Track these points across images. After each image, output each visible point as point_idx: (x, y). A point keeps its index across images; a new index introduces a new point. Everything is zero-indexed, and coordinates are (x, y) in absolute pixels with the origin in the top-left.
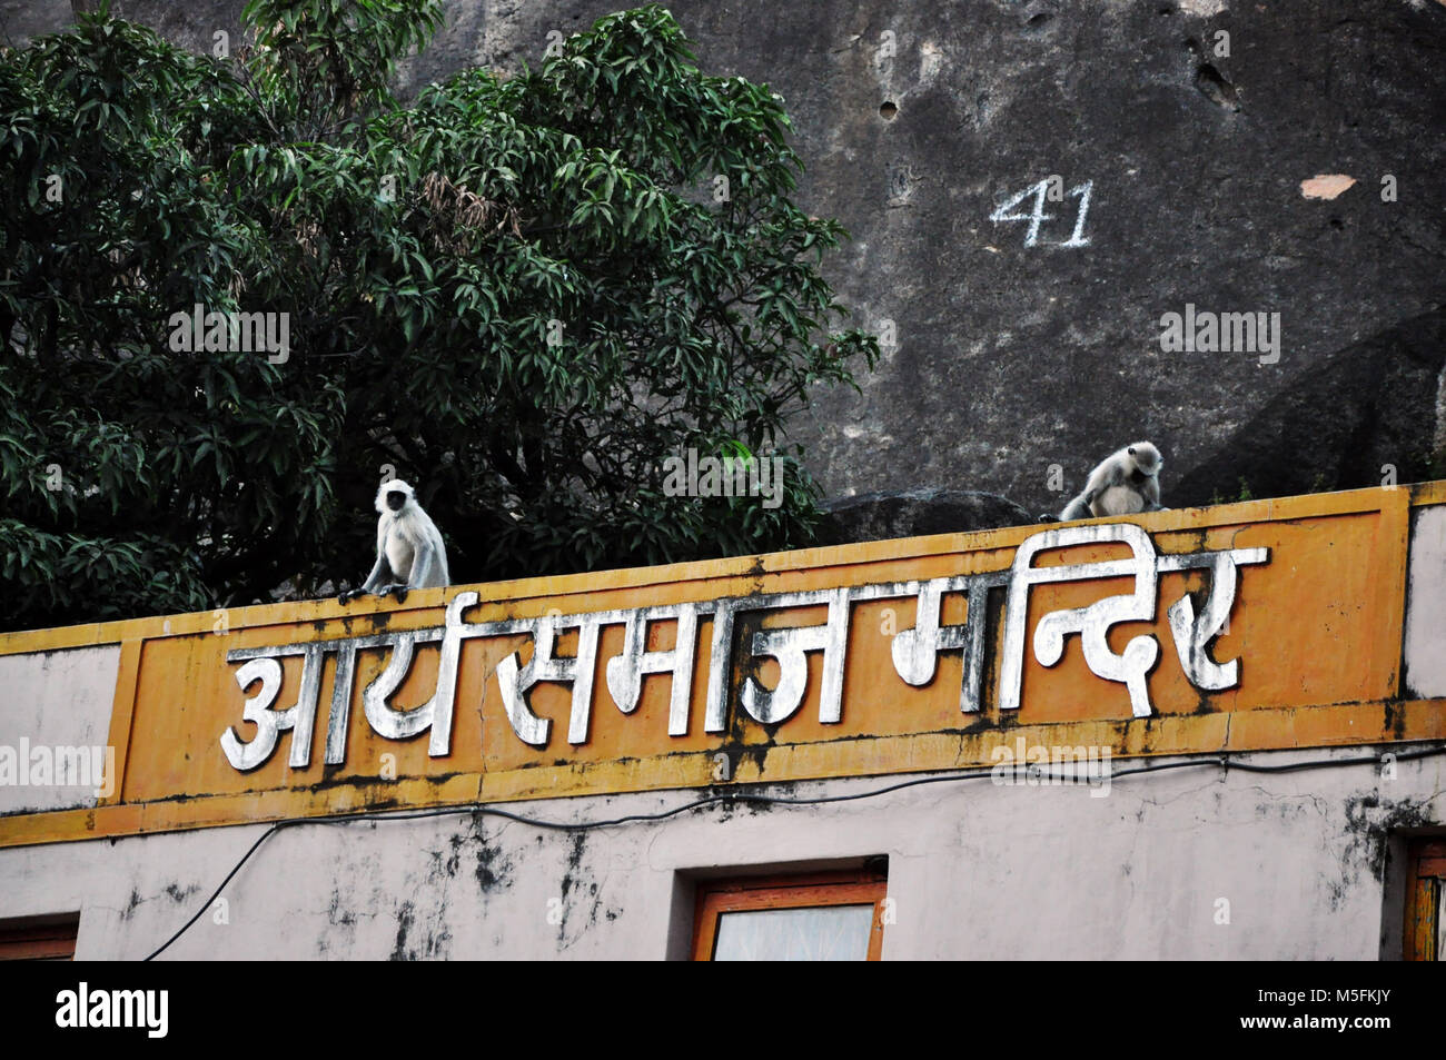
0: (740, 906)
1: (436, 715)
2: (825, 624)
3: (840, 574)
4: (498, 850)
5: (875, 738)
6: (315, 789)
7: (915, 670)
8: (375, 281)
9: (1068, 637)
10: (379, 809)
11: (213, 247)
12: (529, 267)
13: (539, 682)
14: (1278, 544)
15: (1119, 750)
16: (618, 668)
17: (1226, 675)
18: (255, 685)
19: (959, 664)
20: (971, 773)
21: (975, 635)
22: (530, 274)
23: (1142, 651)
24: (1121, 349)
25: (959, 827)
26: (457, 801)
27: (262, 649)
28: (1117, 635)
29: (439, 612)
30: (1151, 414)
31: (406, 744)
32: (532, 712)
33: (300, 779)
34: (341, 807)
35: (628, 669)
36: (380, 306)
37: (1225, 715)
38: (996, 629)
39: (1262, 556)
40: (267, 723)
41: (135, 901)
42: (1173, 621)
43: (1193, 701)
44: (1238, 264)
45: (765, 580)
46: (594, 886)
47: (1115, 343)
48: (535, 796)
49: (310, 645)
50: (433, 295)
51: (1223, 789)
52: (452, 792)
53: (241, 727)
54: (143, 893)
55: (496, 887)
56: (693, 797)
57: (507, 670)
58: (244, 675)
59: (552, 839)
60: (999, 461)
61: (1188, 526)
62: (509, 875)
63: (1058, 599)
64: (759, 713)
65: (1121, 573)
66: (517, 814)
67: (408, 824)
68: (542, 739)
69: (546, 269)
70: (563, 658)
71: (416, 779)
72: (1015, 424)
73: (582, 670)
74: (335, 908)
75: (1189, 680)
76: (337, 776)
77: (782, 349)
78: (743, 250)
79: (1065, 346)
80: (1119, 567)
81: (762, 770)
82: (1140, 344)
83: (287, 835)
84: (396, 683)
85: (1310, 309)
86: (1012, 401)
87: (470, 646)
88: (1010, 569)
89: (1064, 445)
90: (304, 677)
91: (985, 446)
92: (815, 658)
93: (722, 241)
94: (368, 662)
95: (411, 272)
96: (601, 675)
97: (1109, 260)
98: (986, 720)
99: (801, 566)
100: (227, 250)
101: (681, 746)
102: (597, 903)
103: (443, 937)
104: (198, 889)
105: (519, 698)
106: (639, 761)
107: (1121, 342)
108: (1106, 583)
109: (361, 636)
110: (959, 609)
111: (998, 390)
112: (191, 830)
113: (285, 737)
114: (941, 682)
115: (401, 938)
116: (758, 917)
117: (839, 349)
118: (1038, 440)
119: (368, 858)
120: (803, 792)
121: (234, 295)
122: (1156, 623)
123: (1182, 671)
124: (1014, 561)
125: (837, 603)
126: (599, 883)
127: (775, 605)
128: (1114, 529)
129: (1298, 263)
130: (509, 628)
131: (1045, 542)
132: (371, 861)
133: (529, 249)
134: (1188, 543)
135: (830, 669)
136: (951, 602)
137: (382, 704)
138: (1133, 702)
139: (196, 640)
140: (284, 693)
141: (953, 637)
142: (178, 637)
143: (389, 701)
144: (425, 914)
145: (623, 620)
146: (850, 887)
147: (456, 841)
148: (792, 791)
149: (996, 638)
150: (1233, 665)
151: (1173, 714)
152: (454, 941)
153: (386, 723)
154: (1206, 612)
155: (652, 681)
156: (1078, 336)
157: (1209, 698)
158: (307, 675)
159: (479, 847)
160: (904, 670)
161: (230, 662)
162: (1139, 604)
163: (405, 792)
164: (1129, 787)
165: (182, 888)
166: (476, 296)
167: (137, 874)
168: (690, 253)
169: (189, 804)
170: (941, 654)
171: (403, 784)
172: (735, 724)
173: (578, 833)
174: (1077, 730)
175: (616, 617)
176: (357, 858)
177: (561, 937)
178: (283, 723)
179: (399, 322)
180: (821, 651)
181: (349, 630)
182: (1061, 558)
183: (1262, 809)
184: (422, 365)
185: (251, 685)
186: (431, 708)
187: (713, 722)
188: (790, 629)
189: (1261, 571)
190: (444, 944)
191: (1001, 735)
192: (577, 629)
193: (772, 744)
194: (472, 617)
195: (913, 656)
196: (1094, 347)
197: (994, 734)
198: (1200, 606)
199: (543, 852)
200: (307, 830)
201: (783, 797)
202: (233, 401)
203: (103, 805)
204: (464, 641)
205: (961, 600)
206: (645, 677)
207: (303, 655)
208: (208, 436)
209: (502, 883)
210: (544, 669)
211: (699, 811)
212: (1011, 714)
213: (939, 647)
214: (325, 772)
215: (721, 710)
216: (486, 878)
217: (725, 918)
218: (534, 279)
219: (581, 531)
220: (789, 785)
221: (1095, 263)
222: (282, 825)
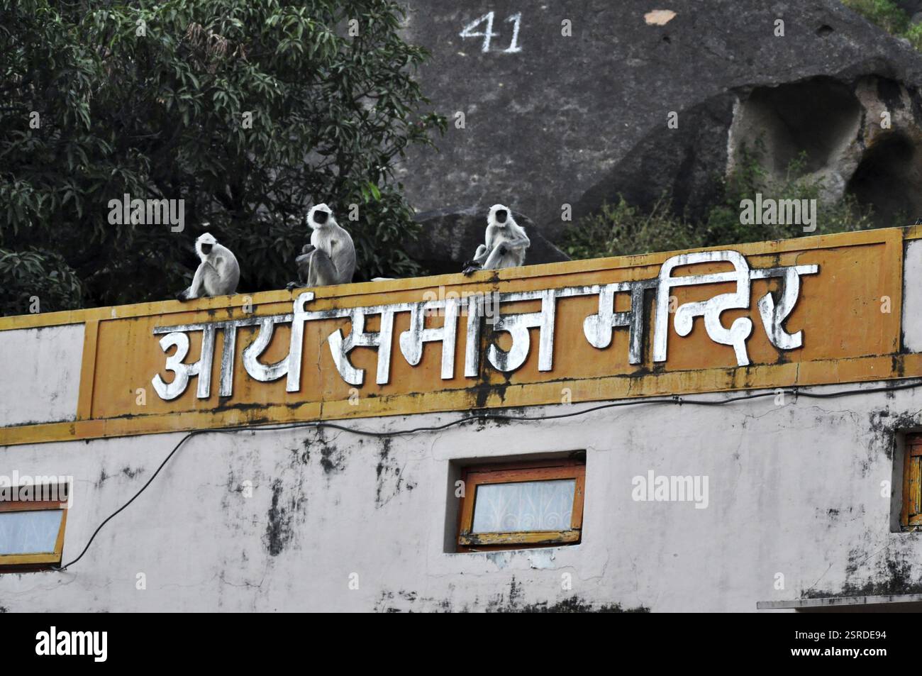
0: (489, 481)
1: (290, 367)
2: (540, 311)
3: (548, 281)
4: (335, 449)
5: (575, 380)
6: (215, 411)
7: (599, 339)
8: (165, 90)
9: (695, 318)
10: (256, 423)
11: (79, 73)
12: (253, 79)
13: (356, 347)
14: (824, 262)
15: (730, 386)
16: (407, 338)
17: (795, 341)
18: (172, 349)
19: (626, 335)
20: (637, 400)
21: (637, 317)
22: (255, 84)
23: (742, 327)
24: (544, 115)
25: (630, 433)
26: (307, 419)
27: (175, 326)
28: (727, 317)
29: (288, 305)
30: (564, 155)
31: (271, 384)
32: (352, 365)
33: (204, 405)
34: (232, 422)
35: (413, 339)
36: (169, 105)
37: (795, 365)
38: (650, 314)
39: (814, 269)
40: (181, 372)
41: (103, 477)
42: (761, 308)
43: (776, 356)
44: (610, 63)
45: (500, 285)
46: (398, 470)
47: (541, 111)
48: (356, 416)
49: (206, 324)
50: (200, 98)
51: (795, 408)
52: (303, 413)
53: (164, 374)
54: (109, 472)
55: (334, 471)
56: (459, 417)
57: (335, 340)
58: (165, 342)
59: (369, 441)
60: (473, 184)
61: (769, 252)
62: (342, 463)
63: (688, 296)
64: (500, 365)
65: (727, 280)
66: (346, 426)
67: (276, 433)
68: (359, 381)
69: (263, 80)
70: (371, 332)
71: (279, 405)
72: (481, 161)
73: (384, 340)
74: (231, 482)
75: (772, 344)
76: (228, 404)
77: (388, 125)
78: (370, 65)
79: (510, 114)
80: (727, 276)
81: (503, 400)
82: (555, 112)
83: (198, 439)
84: (263, 348)
85: (654, 90)
86: (479, 147)
87: (310, 326)
88: (657, 278)
89: (512, 174)
90: (203, 344)
91: (463, 174)
92: (533, 332)
93: (359, 61)
94: (245, 335)
95: (187, 85)
96: (396, 343)
97: (534, 61)
98: (645, 368)
99: (523, 277)
100: (86, 74)
101: (449, 386)
102: (400, 480)
103: (302, 500)
104: (143, 470)
105: (343, 356)
106: (423, 395)
107: (544, 111)
108: (718, 286)
109: (239, 319)
110: (625, 302)
111: (470, 140)
112: (136, 435)
113: (193, 380)
114: (615, 345)
115: (275, 501)
116: (501, 487)
117: (424, 124)
118: (496, 171)
119: (251, 453)
120: (530, 413)
121: (86, 101)
122: (751, 311)
123: (767, 338)
124: (659, 273)
125: (547, 299)
126: (401, 468)
127: (507, 300)
128: (722, 254)
129: (645, 63)
130: (335, 314)
131: (679, 261)
132: (253, 455)
133: (253, 68)
134: (769, 261)
135: (544, 339)
136: (621, 297)
137: (255, 360)
138: (738, 357)
139: (133, 321)
140: (191, 354)
141: (623, 319)
142: (121, 319)
143: (259, 358)
144: (289, 487)
145: (409, 309)
146: (560, 469)
147: (307, 443)
148: (523, 412)
149: (650, 319)
150: (799, 334)
151: (762, 364)
152: (309, 502)
153: (258, 372)
154: (781, 303)
155: (429, 347)
156: (517, 107)
157: (785, 354)
158: (206, 343)
159: (322, 446)
160: (592, 339)
161: (155, 335)
162: (740, 298)
163: (272, 413)
164: (737, 408)
165: (133, 470)
166: (226, 98)
167: (104, 461)
168: (341, 68)
169: (134, 420)
170: (615, 329)
171: (271, 408)
172: (484, 372)
173: (386, 438)
174: (703, 374)
175: (404, 307)
176: (244, 453)
177: (378, 500)
178: (191, 372)
179: (181, 115)
180: (538, 328)
181: (230, 316)
182: (689, 271)
183: (819, 420)
184: (190, 140)
185: (169, 349)
186: (287, 362)
187: (470, 371)
188: (517, 314)
189: (814, 279)
190: (302, 504)
191: (655, 378)
192: (380, 315)
193: (508, 384)
194: (311, 307)
195: (598, 330)
196: (528, 113)
197: (651, 377)
198: (778, 299)
199: (363, 449)
200: (210, 436)
201: (517, 416)
202: (84, 165)
203: (80, 420)
204: (306, 322)
205: (627, 296)
206: (425, 344)
207: (202, 331)
208: (70, 186)
209: (338, 467)
210: (358, 339)
211: (463, 424)
212: (661, 365)
213: (614, 325)
214: (220, 401)
215: (475, 364)
216: (327, 466)
217: (480, 488)
218: (258, 86)
219: (280, 239)
220: (521, 408)
221: (525, 62)
222: (195, 433)
